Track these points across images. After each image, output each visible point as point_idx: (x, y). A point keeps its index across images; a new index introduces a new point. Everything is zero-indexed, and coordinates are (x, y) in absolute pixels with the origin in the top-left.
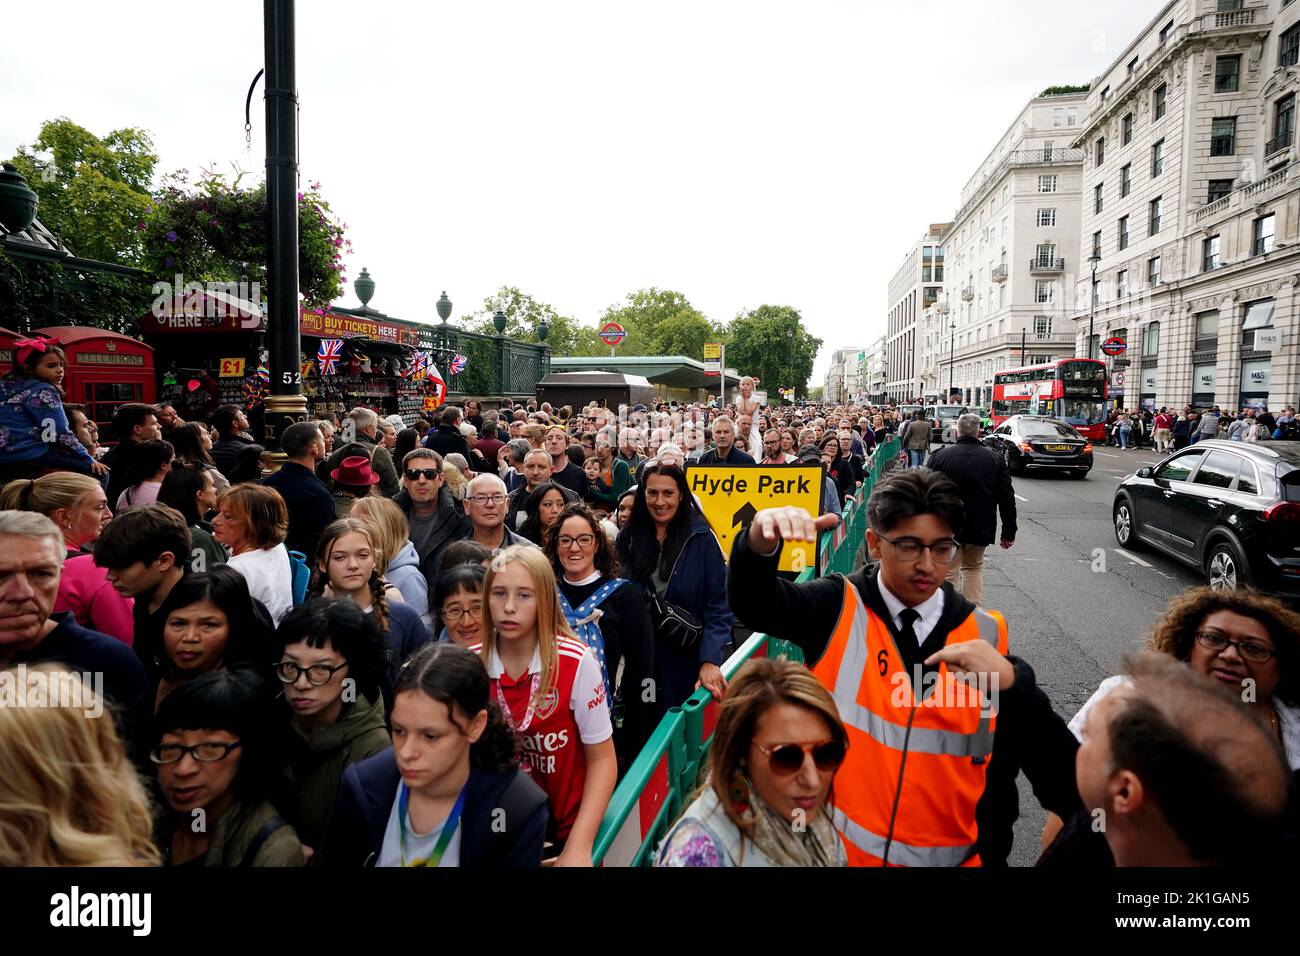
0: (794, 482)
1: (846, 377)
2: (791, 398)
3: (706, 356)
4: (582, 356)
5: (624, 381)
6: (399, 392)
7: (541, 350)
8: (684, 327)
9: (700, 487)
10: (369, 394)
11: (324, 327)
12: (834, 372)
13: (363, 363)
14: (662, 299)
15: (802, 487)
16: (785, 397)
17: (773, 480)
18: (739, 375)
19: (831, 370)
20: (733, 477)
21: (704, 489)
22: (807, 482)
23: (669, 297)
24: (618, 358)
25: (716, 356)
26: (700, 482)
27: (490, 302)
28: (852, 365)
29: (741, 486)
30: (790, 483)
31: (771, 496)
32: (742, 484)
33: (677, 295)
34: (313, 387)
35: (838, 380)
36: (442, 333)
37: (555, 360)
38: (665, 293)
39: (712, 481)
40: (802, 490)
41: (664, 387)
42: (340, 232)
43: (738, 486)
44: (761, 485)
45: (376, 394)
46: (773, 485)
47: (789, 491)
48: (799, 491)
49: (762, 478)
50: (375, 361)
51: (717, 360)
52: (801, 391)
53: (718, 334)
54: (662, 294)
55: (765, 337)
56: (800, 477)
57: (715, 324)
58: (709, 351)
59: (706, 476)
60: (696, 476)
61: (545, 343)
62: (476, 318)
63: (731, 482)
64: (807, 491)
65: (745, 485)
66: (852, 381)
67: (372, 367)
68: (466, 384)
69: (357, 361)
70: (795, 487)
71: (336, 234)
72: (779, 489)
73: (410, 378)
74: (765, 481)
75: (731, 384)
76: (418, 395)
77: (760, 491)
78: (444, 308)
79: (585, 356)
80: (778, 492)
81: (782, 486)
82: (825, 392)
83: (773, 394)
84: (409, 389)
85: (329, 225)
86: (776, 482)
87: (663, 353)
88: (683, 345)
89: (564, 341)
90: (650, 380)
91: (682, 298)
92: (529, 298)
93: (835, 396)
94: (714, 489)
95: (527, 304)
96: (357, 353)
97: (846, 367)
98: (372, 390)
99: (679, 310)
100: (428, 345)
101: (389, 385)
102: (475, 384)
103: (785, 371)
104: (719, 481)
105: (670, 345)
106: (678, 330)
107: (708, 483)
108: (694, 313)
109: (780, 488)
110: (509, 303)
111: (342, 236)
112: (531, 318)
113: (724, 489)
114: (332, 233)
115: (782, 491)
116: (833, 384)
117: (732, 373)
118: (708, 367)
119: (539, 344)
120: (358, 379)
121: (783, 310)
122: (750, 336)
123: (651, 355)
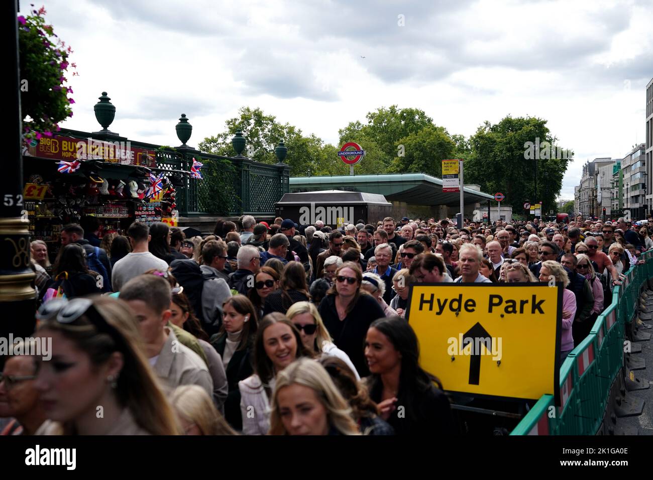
0: (527, 302)
1: (599, 190)
2: (538, 213)
3: (444, 172)
4: (323, 175)
5: (361, 199)
6: (136, 213)
7: (280, 171)
8: (425, 144)
9: (426, 306)
10: (106, 215)
11: (61, 150)
12: (586, 185)
13: (100, 185)
14: (402, 117)
15: (537, 307)
16: (532, 212)
17: (504, 300)
18: (481, 190)
19: (582, 183)
20: (461, 296)
21: (431, 309)
22: (542, 302)
23: (409, 115)
24: (356, 177)
25: (454, 172)
26: (427, 302)
27: (234, 124)
28: (606, 178)
29: (470, 305)
30: (523, 303)
31: (502, 316)
32: (470, 303)
33: (417, 112)
34: (49, 209)
35: (591, 193)
36: (183, 155)
37: (293, 180)
38: (406, 111)
39: (439, 301)
40: (537, 311)
41: (404, 204)
42: (65, 56)
43: (466, 305)
44: (491, 305)
45: (113, 215)
46: (504, 305)
47: (522, 311)
48: (533, 312)
49: (492, 297)
50: (113, 183)
51: (456, 176)
52: (549, 205)
53: (461, 150)
54: (403, 112)
55: (509, 151)
56: (534, 297)
57: (456, 140)
58: (447, 167)
59: (432, 296)
60: (423, 296)
61: (286, 164)
62: (220, 140)
63: (459, 301)
64: (541, 312)
65: (474, 305)
66: (606, 194)
67: (109, 189)
68: (205, 204)
69: (94, 183)
70: (528, 307)
71: (61, 58)
72: (510, 309)
73: (147, 200)
74: (496, 301)
75: (471, 201)
76: (156, 215)
77: (490, 311)
78: (184, 130)
79: (326, 175)
80: (509, 312)
81: (514, 306)
82: (576, 206)
83: (519, 211)
84: (147, 210)
85: (54, 48)
86: (507, 302)
87: (402, 171)
88: (423, 162)
89: (305, 162)
90: (388, 198)
91: (422, 115)
92: (272, 120)
93: (586, 210)
94: (442, 308)
95: (270, 127)
96: (92, 176)
97: (599, 179)
98: (109, 211)
99: (420, 128)
100: (169, 167)
101: (127, 206)
102: (214, 204)
103: (531, 185)
104: (446, 301)
105: (411, 162)
106: (419, 147)
107: (435, 303)
108: (435, 129)
109: (511, 307)
110: (252, 126)
111: (67, 59)
112: (272, 139)
113: (451, 309)
114: (57, 57)
115: (514, 311)
116: (585, 197)
117: (474, 189)
118: (446, 183)
119: (278, 164)
120: (95, 201)
121: (528, 123)
122: (492, 151)
123: (390, 173)
